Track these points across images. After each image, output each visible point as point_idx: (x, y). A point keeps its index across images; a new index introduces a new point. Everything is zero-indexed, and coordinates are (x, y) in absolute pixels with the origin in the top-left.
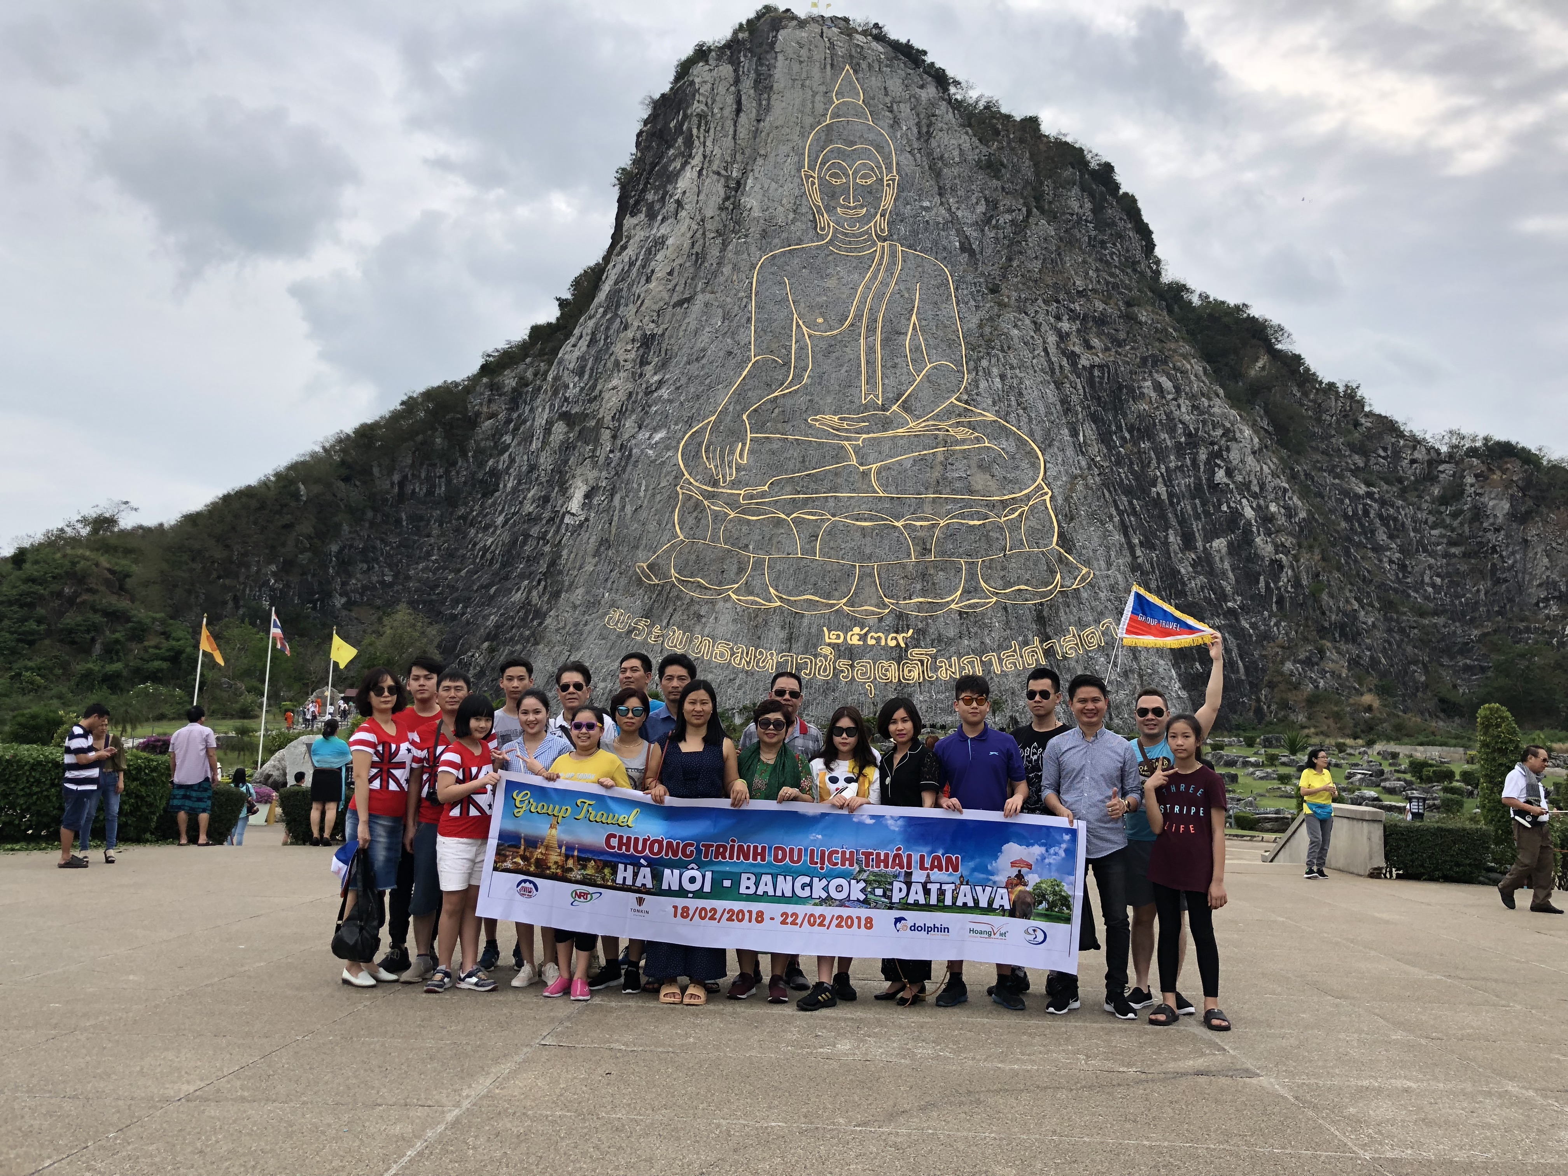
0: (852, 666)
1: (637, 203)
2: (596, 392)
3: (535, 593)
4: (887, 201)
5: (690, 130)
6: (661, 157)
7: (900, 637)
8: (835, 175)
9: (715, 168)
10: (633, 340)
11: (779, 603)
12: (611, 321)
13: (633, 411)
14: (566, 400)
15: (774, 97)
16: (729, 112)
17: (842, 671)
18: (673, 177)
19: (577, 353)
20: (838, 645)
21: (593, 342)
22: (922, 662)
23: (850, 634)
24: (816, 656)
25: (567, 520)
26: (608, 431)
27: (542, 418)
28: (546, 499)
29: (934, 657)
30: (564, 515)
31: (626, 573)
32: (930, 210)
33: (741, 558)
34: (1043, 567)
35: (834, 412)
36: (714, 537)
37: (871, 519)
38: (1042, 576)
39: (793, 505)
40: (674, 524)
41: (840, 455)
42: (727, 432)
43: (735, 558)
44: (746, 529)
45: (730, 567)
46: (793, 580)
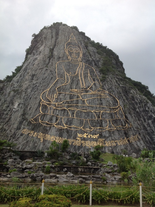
0: (85, 142)
1: (31, 52)
2: (21, 85)
3: (5, 126)
4: (81, 55)
5: (43, 40)
6: (36, 45)
7: (96, 136)
8: (71, 50)
9: (48, 46)
10: (30, 75)
11: (66, 127)
12: (25, 73)
13: (30, 88)
14: (14, 87)
15: (59, 36)
16: (50, 38)
17: (83, 144)
18: (38, 48)
19: (17, 79)
20: (81, 137)
21: (21, 76)
22: (102, 142)
23: (84, 135)
24: (76, 140)
25: (14, 110)
26: (24, 92)
27: (8, 91)
28: (8, 106)
29: (104, 141)
30: (13, 109)
31: (27, 121)
32: (89, 58)
33: (57, 117)
34: (123, 122)
35: (75, 89)
36: (50, 113)
37: (86, 110)
38: (124, 124)
39: (68, 107)
40: (40, 110)
41: (78, 97)
42: (52, 92)
43: (55, 117)
44: (57, 111)
45: (54, 119)
46: (70, 122)
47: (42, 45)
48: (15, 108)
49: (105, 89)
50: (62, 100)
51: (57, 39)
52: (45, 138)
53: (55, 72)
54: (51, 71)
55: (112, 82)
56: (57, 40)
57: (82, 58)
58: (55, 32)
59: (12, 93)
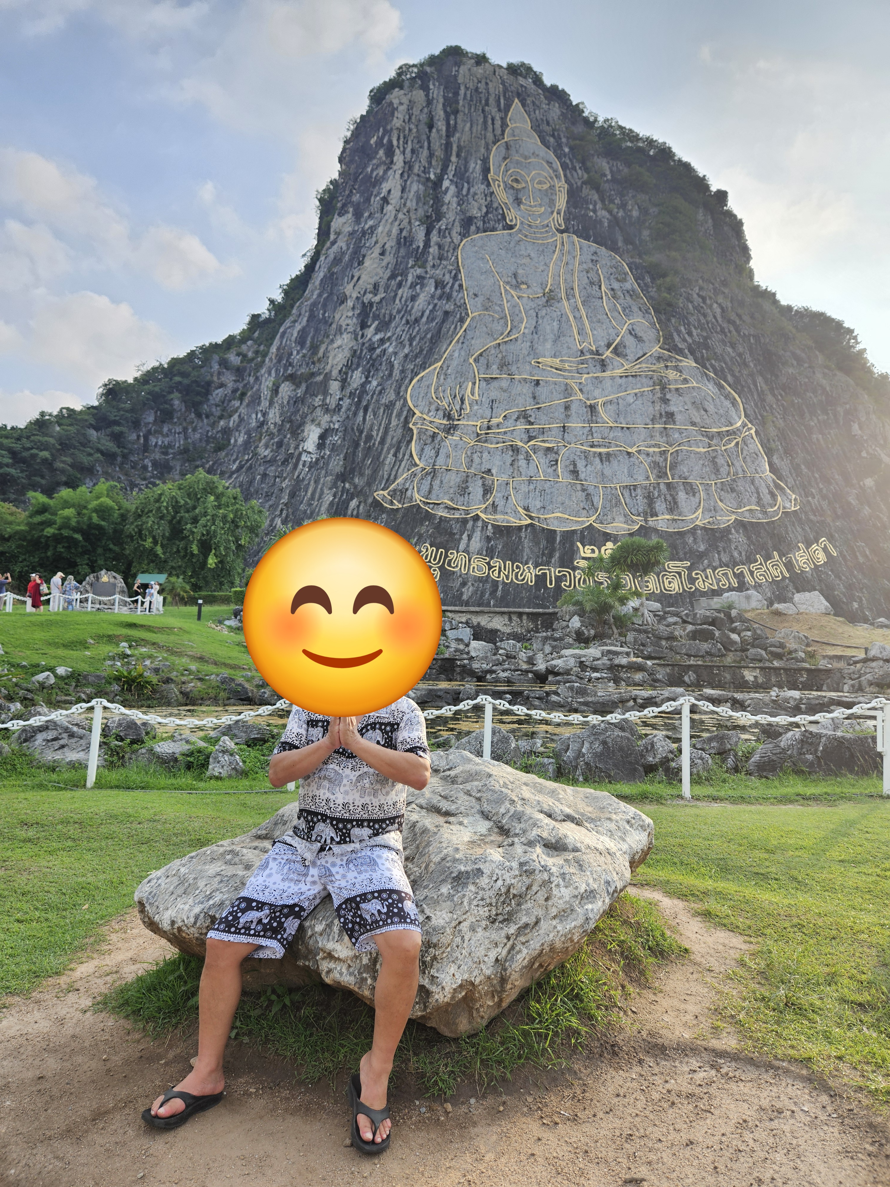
1: (344, 205)
2: (321, 354)
4: (562, 202)
5: (390, 142)
8: (516, 181)
9: (415, 171)
10: (353, 308)
11: (529, 521)
12: (328, 299)
14: (291, 364)
18: (376, 182)
19: (298, 327)
20: (594, 558)
21: (312, 317)
22: (679, 574)
23: (603, 549)
24: (574, 569)
25: (304, 458)
27: (267, 382)
28: (280, 444)
29: (690, 569)
30: (300, 454)
31: (365, 502)
32: (595, 211)
33: (485, 482)
34: (764, 491)
35: (555, 356)
36: (456, 464)
37: (606, 445)
38: (767, 498)
39: (529, 435)
40: (411, 455)
41: (567, 391)
42: (455, 374)
43: (480, 482)
44: (485, 455)
45: (476, 489)
46: (540, 500)
47: (389, 168)
48: (310, 450)
49: (680, 352)
50: (500, 407)
51: (451, 131)
52: (449, 565)
53: (456, 287)
54: (439, 284)
55: (705, 315)
56: (454, 140)
57: (568, 212)
58: (441, 100)
59: (286, 389)
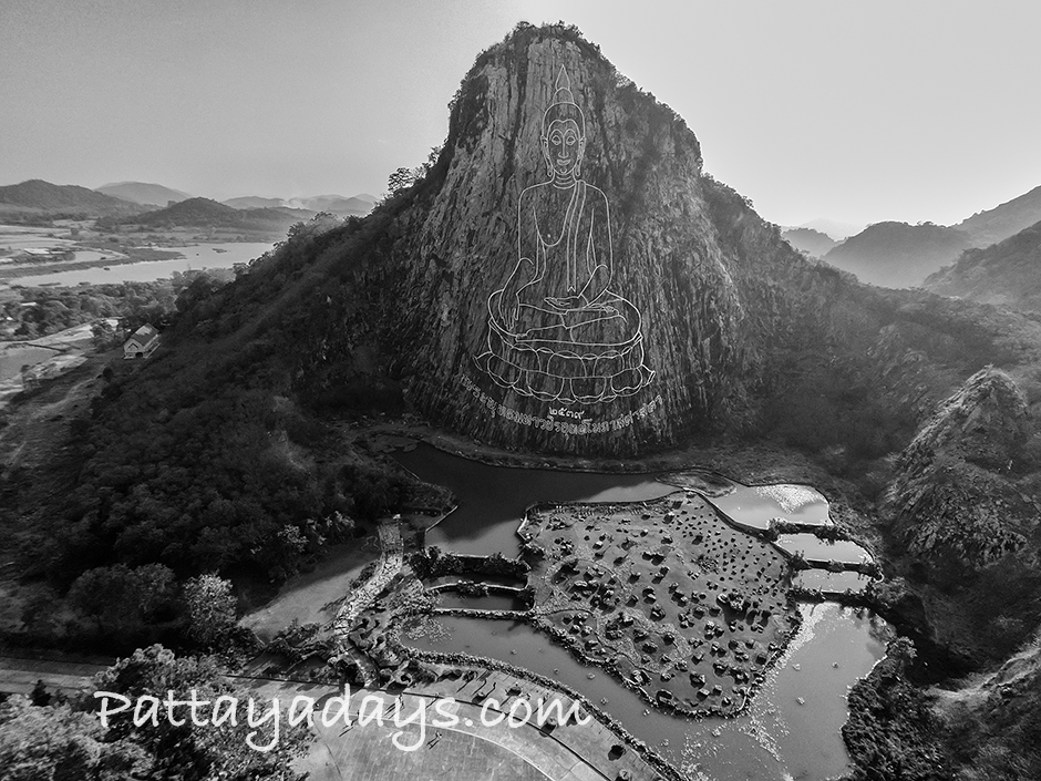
4: (580, 155)
6: (472, 117)
7: (579, 414)
8: (557, 139)
9: (499, 133)
11: (532, 394)
13: (467, 272)
14: (435, 247)
15: (527, 89)
16: (505, 97)
26: (456, 280)
27: (424, 251)
31: (468, 358)
33: (516, 369)
34: (636, 377)
35: (555, 296)
36: (505, 358)
37: (570, 355)
38: (635, 381)
39: (539, 345)
40: (488, 343)
41: (558, 320)
42: (509, 302)
43: (514, 370)
44: (518, 355)
45: (512, 373)
46: (539, 383)
47: (486, 126)
48: (444, 320)
50: (527, 327)
51: (522, 98)
54: (507, 228)
56: (523, 107)
58: (516, 75)
59: (433, 264)
